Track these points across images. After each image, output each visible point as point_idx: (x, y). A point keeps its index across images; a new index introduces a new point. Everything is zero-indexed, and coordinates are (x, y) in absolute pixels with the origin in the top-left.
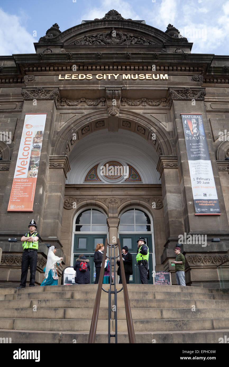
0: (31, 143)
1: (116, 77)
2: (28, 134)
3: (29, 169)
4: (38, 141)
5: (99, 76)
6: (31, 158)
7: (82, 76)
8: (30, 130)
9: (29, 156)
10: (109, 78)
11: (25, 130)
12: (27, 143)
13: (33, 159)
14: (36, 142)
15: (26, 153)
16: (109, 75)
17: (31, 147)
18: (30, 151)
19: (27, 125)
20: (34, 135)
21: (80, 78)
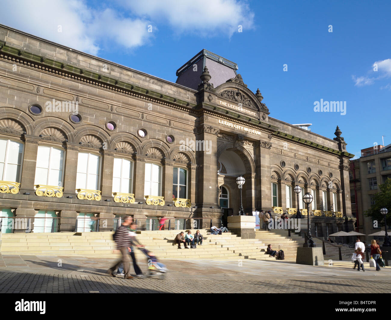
1: (242, 128)
10: (239, 128)
16: (239, 126)
21: (228, 125)
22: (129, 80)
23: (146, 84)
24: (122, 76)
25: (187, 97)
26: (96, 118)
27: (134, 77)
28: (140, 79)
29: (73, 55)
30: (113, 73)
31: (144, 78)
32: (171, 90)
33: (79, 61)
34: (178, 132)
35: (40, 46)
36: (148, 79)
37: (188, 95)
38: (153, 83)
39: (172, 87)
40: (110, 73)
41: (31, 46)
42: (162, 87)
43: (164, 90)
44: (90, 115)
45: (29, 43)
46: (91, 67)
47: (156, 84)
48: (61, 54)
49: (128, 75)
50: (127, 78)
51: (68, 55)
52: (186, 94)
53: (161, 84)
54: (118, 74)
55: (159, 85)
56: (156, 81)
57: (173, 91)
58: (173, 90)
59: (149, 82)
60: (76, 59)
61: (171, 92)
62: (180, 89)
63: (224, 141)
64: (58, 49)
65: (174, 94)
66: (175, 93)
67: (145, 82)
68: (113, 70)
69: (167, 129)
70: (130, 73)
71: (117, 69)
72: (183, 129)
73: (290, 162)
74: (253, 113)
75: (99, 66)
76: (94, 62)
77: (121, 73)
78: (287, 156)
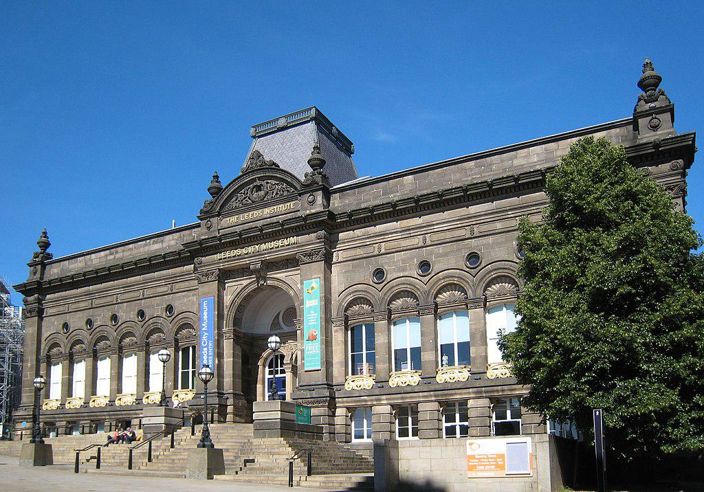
1: (258, 248)
5: (245, 250)
7: (233, 252)
10: (253, 250)
16: (252, 247)
21: (232, 255)
22: (130, 255)
23: (147, 248)
25: (192, 238)
27: (135, 247)
28: (141, 246)
29: (88, 257)
30: (118, 256)
31: (145, 242)
32: (173, 239)
33: (93, 259)
34: (180, 297)
36: (148, 241)
37: (193, 234)
38: (153, 243)
42: (162, 242)
43: (165, 245)
44: (100, 315)
47: (156, 242)
49: (130, 249)
50: (128, 253)
52: (191, 235)
53: (162, 238)
54: (122, 253)
55: (160, 242)
56: (156, 238)
58: (175, 238)
59: (149, 243)
61: (173, 243)
62: (184, 232)
65: (177, 243)
68: (117, 252)
69: (168, 298)
70: (132, 245)
71: (120, 249)
72: (187, 289)
73: (403, 260)
74: (289, 204)
75: (106, 256)
76: (103, 254)
77: (124, 251)
78: (396, 252)
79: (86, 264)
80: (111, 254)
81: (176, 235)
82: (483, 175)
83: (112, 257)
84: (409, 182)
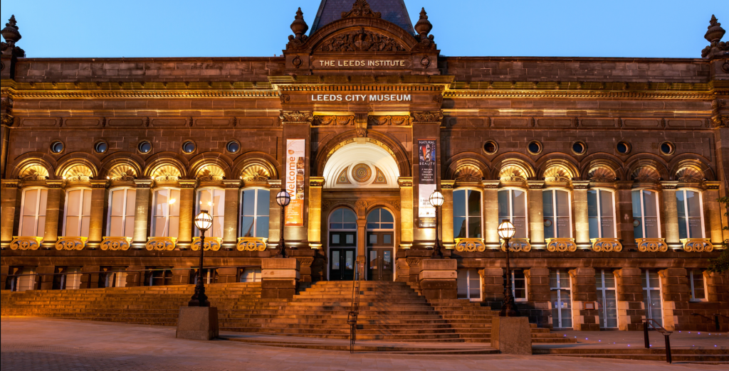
0: (295, 168)
1: (363, 98)
2: (292, 159)
3: (297, 192)
4: (301, 167)
5: (348, 98)
6: (297, 182)
7: (333, 98)
8: (293, 156)
9: (295, 180)
10: (357, 100)
11: (288, 156)
12: (292, 168)
13: (299, 184)
14: (299, 168)
15: (292, 178)
16: (357, 96)
17: (296, 173)
18: (295, 176)
19: (289, 151)
20: (296, 161)
21: (331, 100)
22: (170, 75)
23: (197, 72)
24: (162, 72)
25: (264, 72)
26: (125, 142)
27: (178, 68)
28: (187, 68)
29: (98, 66)
30: (148, 72)
31: (193, 64)
32: (237, 69)
33: (105, 70)
34: (247, 133)
35: (62, 68)
36: (199, 64)
37: (266, 69)
38: (207, 68)
39: (238, 64)
40: (144, 74)
41: (53, 71)
42: (221, 68)
43: (224, 73)
44: (117, 139)
45: (51, 69)
46: (120, 73)
47: (212, 68)
48: (84, 69)
49: (169, 68)
50: (167, 72)
51: (92, 68)
52: (262, 68)
53: (220, 65)
54: (156, 71)
55: (217, 68)
56: (211, 63)
57: (240, 69)
58: (240, 67)
59: (201, 68)
60: (102, 69)
61: (236, 72)
62: (253, 63)
63: (335, 130)
64: (80, 64)
65: (242, 74)
66: (244, 72)
67: (194, 71)
68: (148, 68)
69: (228, 133)
70: (171, 65)
71: (153, 65)
72: (256, 127)
73: (514, 138)
74: (397, 61)
75: (130, 69)
76: (124, 66)
77: (159, 69)
78: (506, 128)
79: (94, 73)
80: (137, 68)
81: (242, 66)
82: (587, 77)
83: (140, 72)
84: (518, 68)
